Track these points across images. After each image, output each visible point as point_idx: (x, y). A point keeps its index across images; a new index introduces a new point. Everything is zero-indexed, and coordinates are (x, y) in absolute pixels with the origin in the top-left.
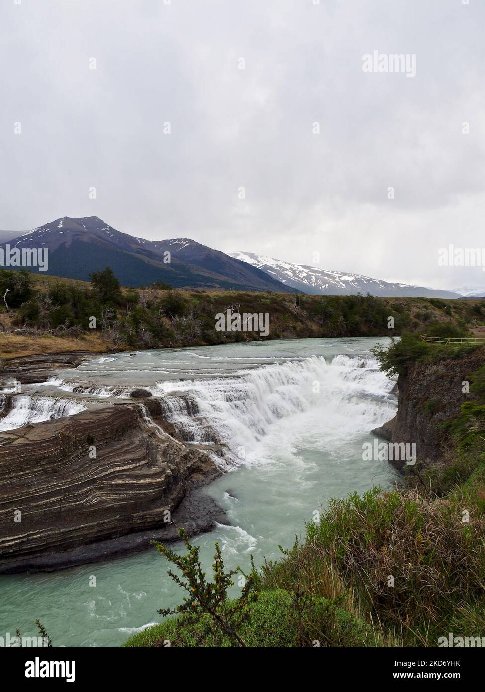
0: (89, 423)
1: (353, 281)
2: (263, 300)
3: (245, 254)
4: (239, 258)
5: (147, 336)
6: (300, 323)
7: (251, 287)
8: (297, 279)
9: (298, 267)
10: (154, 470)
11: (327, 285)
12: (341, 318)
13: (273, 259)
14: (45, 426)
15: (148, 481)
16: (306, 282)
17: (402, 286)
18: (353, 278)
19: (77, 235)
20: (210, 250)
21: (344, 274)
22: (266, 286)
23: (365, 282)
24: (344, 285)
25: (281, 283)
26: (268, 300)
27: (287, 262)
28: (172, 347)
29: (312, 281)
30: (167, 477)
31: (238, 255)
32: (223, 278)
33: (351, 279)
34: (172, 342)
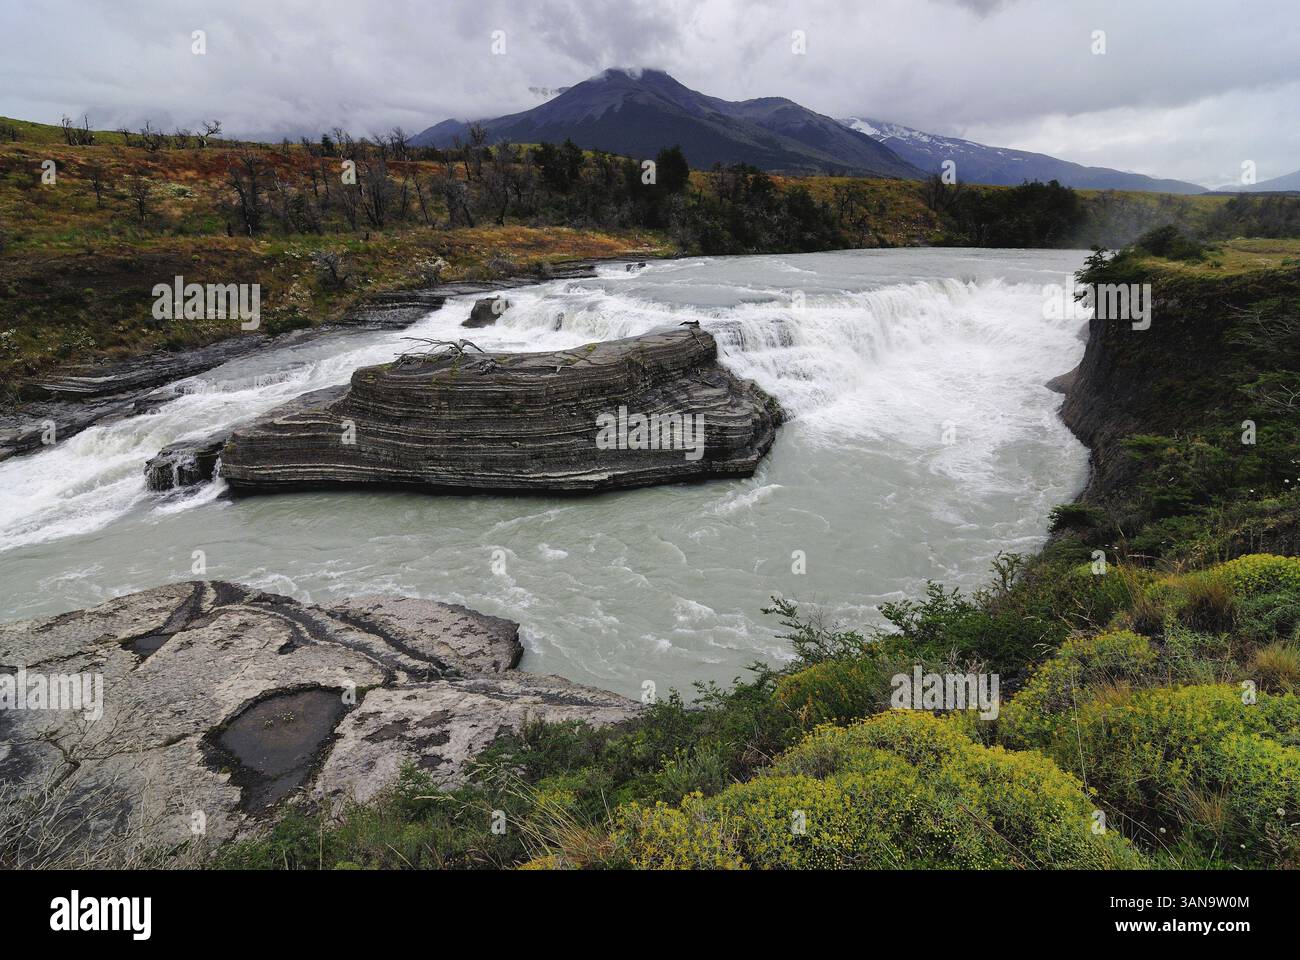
0: (658, 348)
3: (863, 120)
4: (853, 127)
10: (738, 412)
14: (608, 347)
19: (631, 94)
20: (812, 114)
22: (890, 169)
27: (925, 132)
30: (755, 422)
31: (854, 121)
32: (826, 158)
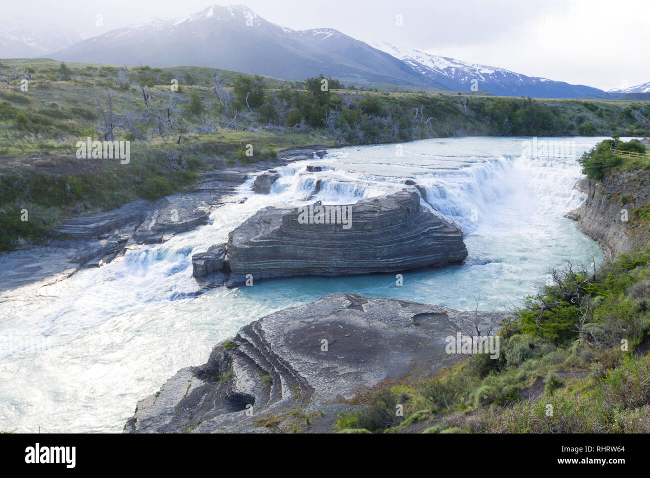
1: (492, 75)
2: (439, 102)
5: (361, 134)
6: (470, 123)
7: (392, 78)
8: (437, 70)
9: (439, 59)
11: (467, 78)
12: (507, 120)
13: (414, 50)
15: (453, 235)
16: (446, 74)
17: (542, 80)
18: (493, 71)
21: (485, 67)
22: (406, 77)
23: (505, 76)
24: (483, 78)
25: (422, 75)
26: (442, 102)
28: (378, 143)
29: (451, 74)
33: (491, 72)
34: (378, 139)
